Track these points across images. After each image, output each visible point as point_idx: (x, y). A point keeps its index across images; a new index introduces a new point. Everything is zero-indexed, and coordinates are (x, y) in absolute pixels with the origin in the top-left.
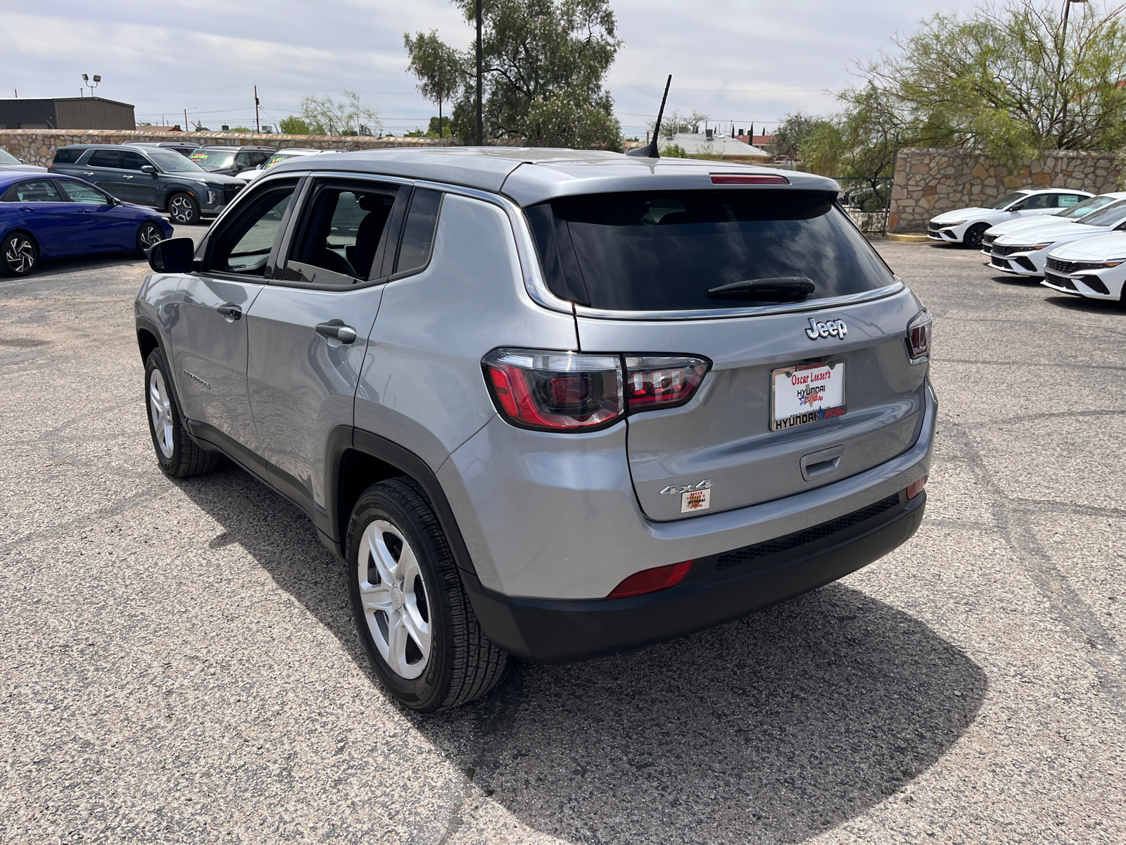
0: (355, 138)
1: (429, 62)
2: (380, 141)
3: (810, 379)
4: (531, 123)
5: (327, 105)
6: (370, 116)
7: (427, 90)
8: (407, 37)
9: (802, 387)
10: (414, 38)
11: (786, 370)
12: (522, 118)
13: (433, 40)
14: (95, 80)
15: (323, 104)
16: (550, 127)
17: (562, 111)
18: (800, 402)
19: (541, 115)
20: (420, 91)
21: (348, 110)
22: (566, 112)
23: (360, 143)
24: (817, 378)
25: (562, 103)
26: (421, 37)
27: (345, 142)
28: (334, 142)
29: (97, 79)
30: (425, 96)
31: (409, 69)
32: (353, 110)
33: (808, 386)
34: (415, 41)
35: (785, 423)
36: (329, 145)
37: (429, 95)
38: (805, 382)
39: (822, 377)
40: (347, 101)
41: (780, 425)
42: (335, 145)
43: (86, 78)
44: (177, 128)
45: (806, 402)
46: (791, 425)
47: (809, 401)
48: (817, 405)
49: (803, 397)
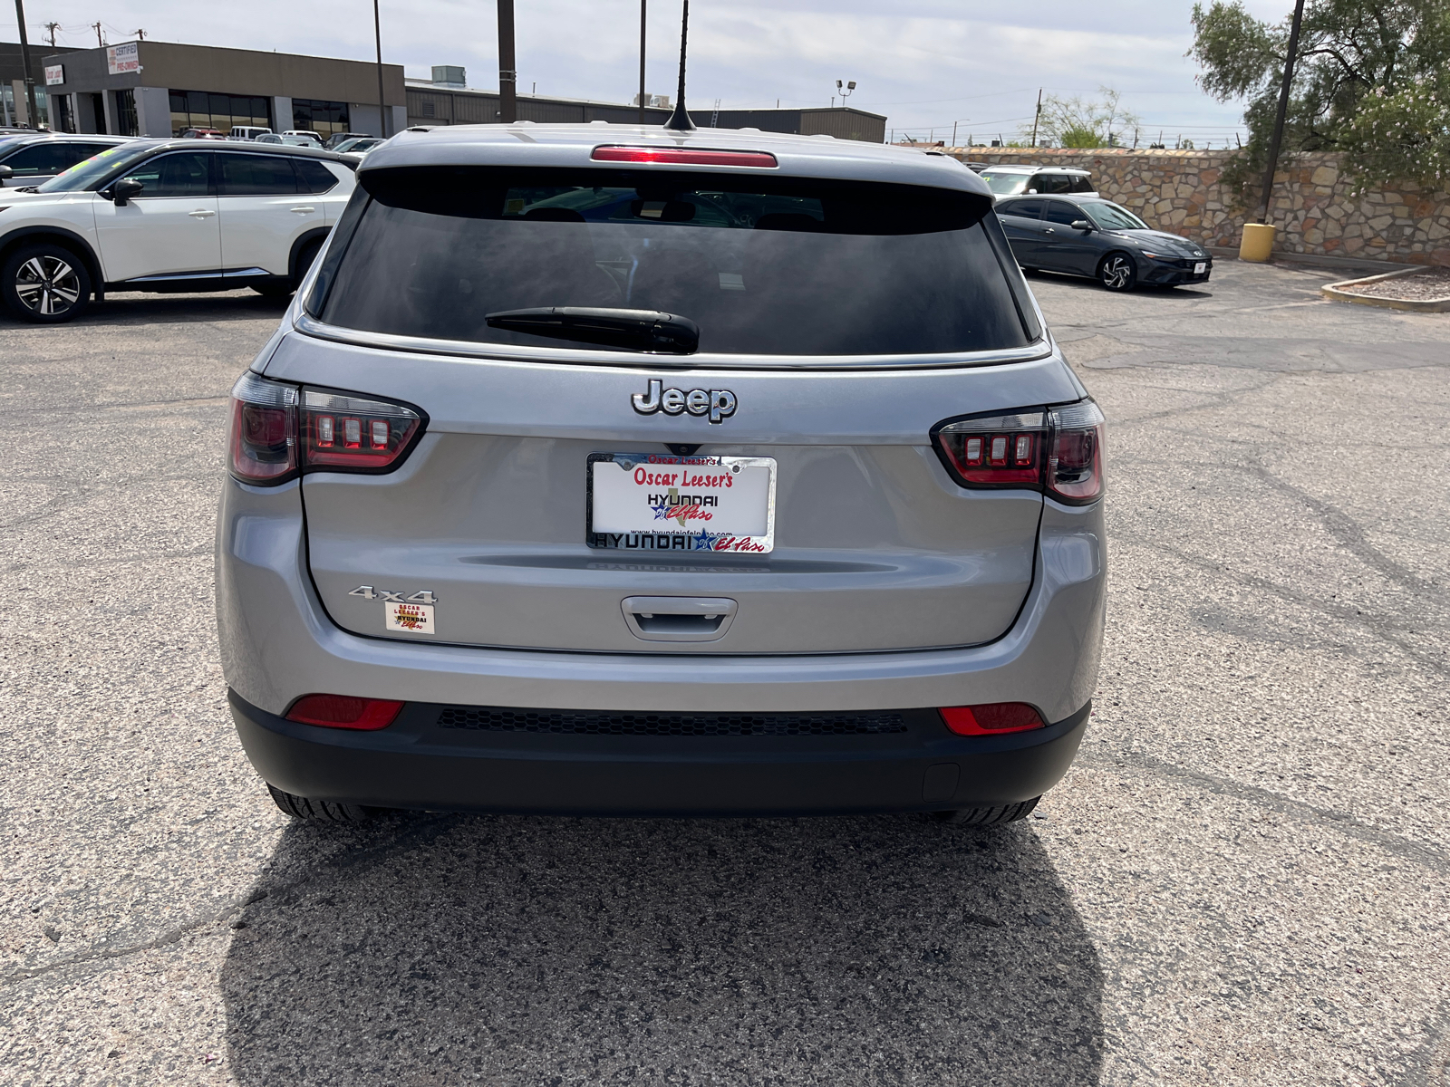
0: (1099, 152)
1: (1220, 42)
2: (1131, 154)
3: (679, 481)
4: (1358, 128)
5: (1072, 107)
6: (1129, 120)
7: (1210, 82)
8: (1197, 9)
9: (660, 490)
10: (1206, 10)
12: (1346, 120)
13: (1235, 12)
14: (849, 87)
15: (1067, 106)
16: (1388, 134)
17: (1413, 111)
18: (655, 513)
19: (1376, 116)
20: (1200, 83)
21: (1100, 112)
22: (1422, 113)
23: (1102, 157)
24: (696, 481)
25: (1416, 98)
26: (1218, 9)
27: (1083, 157)
28: (1068, 157)
29: (852, 86)
30: (1207, 90)
31: (1190, 53)
32: (1106, 112)
33: (673, 491)
34: (1207, 14)
35: (617, 541)
36: (1062, 160)
37: (1212, 89)
38: (666, 483)
40: (1100, 100)
41: (604, 541)
42: (1070, 160)
43: (840, 85)
44: (941, 144)
45: (668, 517)
46: (628, 545)
47: (677, 515)
48: (694, 526)
49: (661, 507)
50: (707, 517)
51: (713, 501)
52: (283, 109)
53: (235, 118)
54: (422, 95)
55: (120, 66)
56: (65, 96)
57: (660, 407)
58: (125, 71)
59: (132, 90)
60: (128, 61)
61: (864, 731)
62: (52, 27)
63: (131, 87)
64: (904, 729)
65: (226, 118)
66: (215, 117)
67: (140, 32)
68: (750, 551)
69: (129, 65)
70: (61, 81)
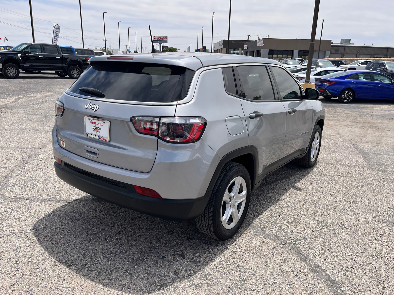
3: (96, 124)
9: (94, 125)
11: (89, 118)
18: (93, 130)
24: (99, 124)
33: (95, 126)
35: (88, 135)
38: (94, 124)
39: (101, 125)
41: (86, 134)
45: (95, 131)
46: (89, 136)
47: (96, 131)
48: (98, 134)
49: (94, 129)
50: (100, 132)
51: (100, 129)
52: (296, 53)
53: (283, 56)
54: (336, 47)
55: (259, 44)
56: (247, 52)
57: (88, 108)
58: (260, 46)
59: (261, 50)
60: (261, 43)
61: (118, 186)
62: (249, 36)
63: (260, 49)
64: (126, 188)
65: (281, 56)
66: (278, 56)
67: (268, 36)
68: (105, 141)
69: (261, 44)
70: (247, 48)
